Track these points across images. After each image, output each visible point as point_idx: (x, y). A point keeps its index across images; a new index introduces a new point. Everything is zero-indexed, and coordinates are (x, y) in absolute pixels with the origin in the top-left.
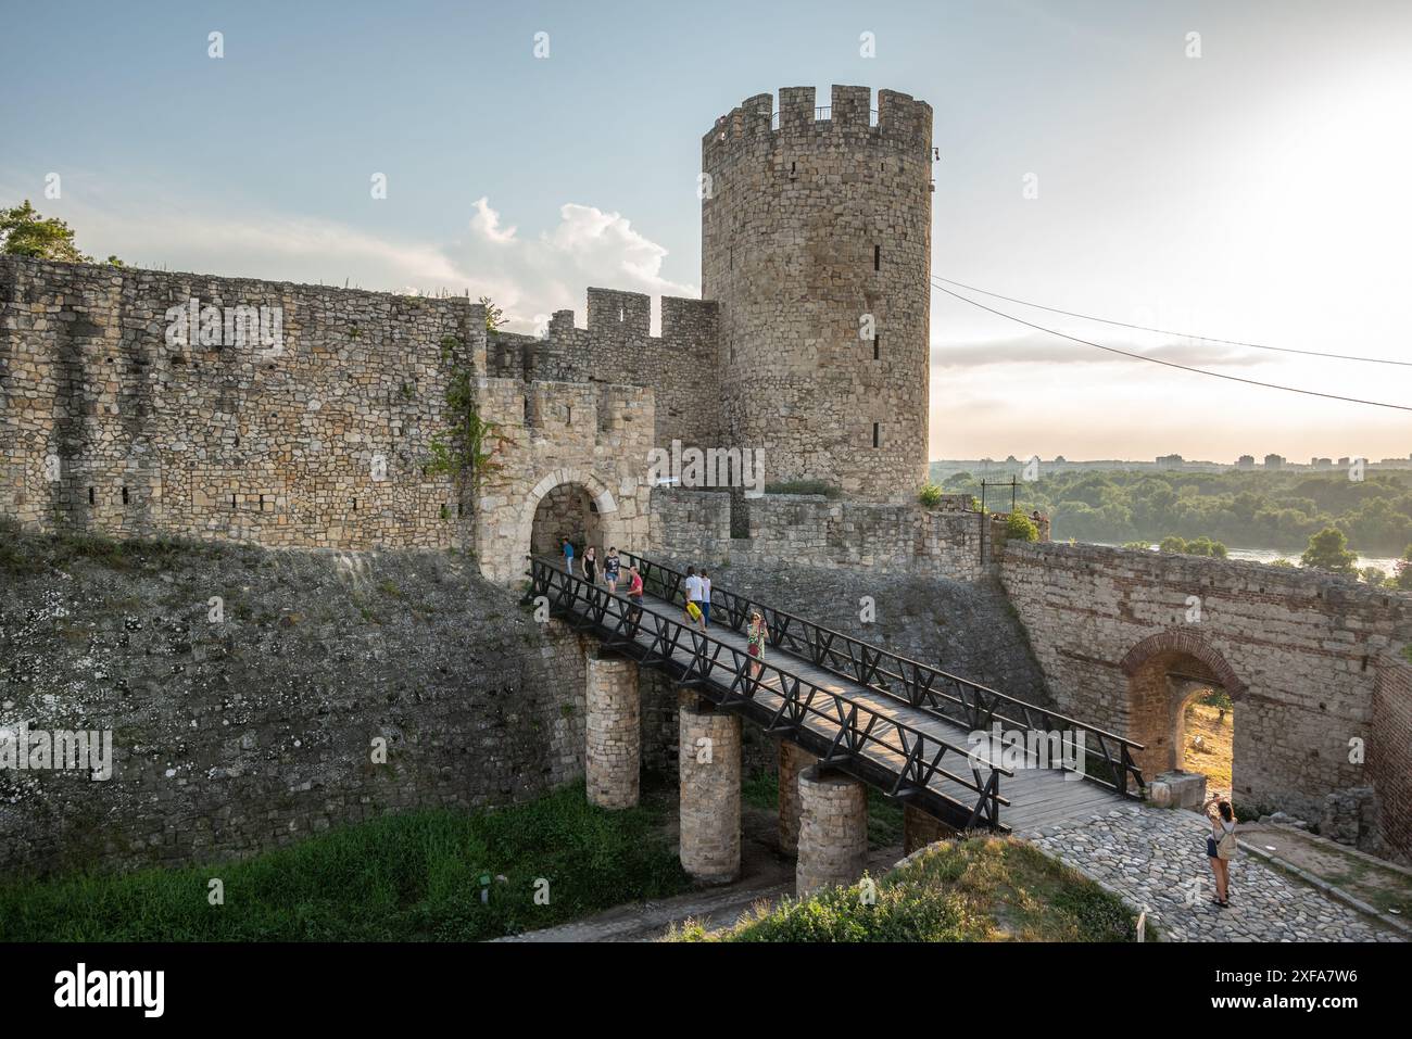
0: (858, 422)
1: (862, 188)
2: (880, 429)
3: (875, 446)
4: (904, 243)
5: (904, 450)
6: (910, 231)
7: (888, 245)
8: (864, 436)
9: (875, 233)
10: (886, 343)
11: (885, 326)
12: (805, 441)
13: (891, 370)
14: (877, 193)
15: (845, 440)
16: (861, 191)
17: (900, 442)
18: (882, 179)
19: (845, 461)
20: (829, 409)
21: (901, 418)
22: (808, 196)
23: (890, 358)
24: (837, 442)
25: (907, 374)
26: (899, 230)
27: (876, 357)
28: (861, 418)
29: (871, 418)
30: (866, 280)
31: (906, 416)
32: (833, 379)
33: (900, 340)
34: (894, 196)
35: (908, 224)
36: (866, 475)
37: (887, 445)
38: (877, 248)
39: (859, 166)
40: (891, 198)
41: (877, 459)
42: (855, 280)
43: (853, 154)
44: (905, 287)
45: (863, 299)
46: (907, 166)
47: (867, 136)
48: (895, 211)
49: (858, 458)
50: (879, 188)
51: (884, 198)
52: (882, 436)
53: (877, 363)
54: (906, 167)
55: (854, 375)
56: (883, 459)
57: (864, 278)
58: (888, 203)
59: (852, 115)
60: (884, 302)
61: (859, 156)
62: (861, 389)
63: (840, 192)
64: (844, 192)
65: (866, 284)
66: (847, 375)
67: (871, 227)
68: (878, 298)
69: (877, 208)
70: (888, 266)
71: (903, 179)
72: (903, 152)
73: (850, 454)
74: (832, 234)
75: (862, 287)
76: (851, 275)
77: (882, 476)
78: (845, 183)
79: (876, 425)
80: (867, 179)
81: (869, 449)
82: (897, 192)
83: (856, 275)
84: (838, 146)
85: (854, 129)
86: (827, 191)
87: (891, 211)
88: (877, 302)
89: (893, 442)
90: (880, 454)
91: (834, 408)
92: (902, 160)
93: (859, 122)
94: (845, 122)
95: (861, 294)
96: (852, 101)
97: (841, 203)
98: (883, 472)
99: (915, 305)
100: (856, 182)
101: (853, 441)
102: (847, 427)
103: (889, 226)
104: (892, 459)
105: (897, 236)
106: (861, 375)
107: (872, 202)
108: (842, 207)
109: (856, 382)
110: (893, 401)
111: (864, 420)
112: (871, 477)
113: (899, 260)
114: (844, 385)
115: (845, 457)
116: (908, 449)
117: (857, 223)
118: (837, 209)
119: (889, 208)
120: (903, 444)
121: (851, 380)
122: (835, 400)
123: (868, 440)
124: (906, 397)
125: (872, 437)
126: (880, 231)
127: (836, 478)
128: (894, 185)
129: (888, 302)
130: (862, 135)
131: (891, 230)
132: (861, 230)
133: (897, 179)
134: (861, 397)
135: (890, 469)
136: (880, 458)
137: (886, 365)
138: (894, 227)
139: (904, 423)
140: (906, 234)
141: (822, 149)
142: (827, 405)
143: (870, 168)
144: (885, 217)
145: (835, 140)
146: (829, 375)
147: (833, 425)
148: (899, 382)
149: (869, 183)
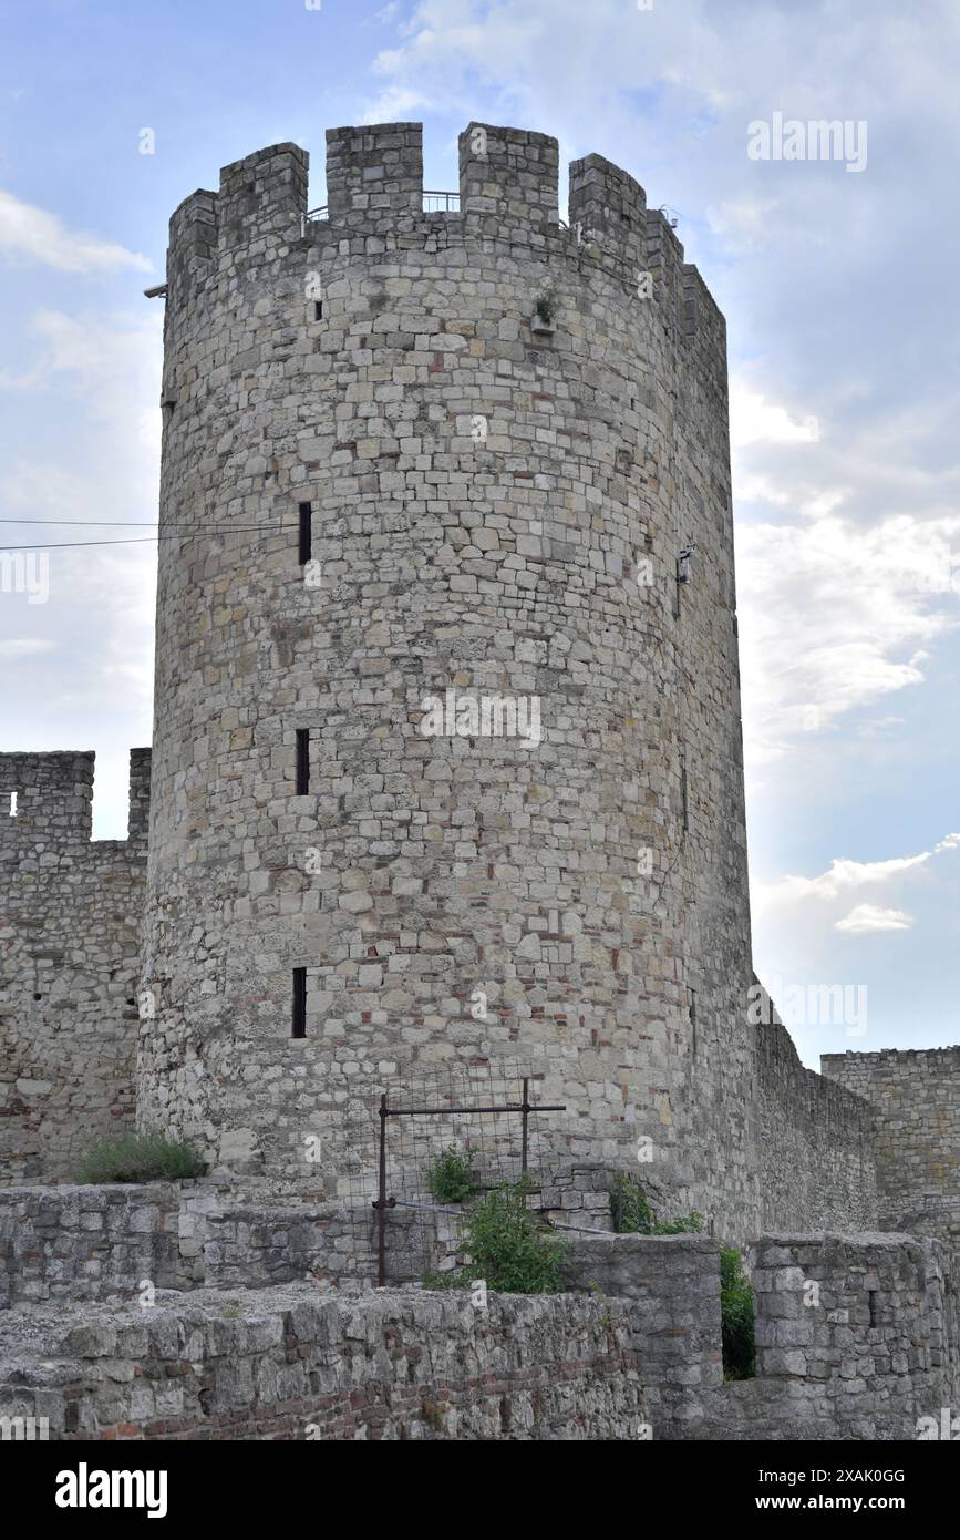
0: (252, 971)
1: (269, 376)
2: (310, 984)
3: (299, 1031)
4: (389, 480)
5: (395, 1038)
6: (410, 446)
7: (335, 493)
8: (266, 1008)
9: (299, 473)
10: (331, 746)
11: (327, 702)
12: (171, 1037)
13: (346, 817)
14: (302, 376)
15: (225, 1027)
16: (265, 383)
17: (379, 1017)
18: (318, 340)
19: (225, 1081)
20: (201, 944)
21: (384, 947)
22: (186, 435)
23: (344, 785)
24: (215, 1033)
25: (406, 824)
26: (368, 449)
27: (302, 789)
28: (260, 959)
29: (285, 958)
30: (274, 597)
31: (408, 939)
32: (210, 865)
33: (383, 731)
34: (353, 369)
35: (404, 429)
36: (270, 1117)
37: (334, 1027)
38: (305, 510)
39: (263, 327)
40: (344, 378)
41: (302, 1070)
42: (250, 601)
43: (252, 303)
44: (397, 590)
45: (267, 644)
46: (395, 289)
47: (284, 252)
48: (356, 405)
49: (251, 1071)
50: (315, 363)
51: (318, 383)
52: (316, 1002)
53: (306, 803)
54: (393, 293)
55: (249, 844)
56: (320, 1068)
57: (270, 591)
58: (333, 393)
59: (252, 218)
60: (322, 639)
61: (264, 305)
62: (262, 880)
63: (227, 402)
64: (234, 399)
65: (276, 605)
66: (235, 849)
67: (288, 462)
68: (306, 634)
69: (304, 411)
70: (335, 548)
71: (387, 321)
72: (382, 258)
73: (236, 1060)
74: (214, 506)
75: (267, 615)
76: (244, 591)
77: (318, 1117)
78: (236, 377)
79: (300, 974)
80: (281, 351)
81: (281, 1043)
82: (361, 358)
83: (254, 590)
84: (225, 300)
85: (255, 248)
86: (210, 409)
87: (345, 411)
88: (306, 645)
89: (354, 1018)
90: (310, 1055)
91: (210, 940)
92: (380, 280)
93: (267, 226)
94: (239, 239)
95: (265, 632)
96: (251, 187)
97: (231, 426)
98: (320, 1106)
99: (440, 633)
100: (255, 366)
101: (243, 1027)
102: (229, 986)
103: (338, 447)
104: (351, 1068)
105: (362, 465)
106: (262, 842)
107: (291, 402)
108: (229, 436)
109: (252, 861)
110: (358, 901)
111: (267, 962)
112: (284, 1121)
113: (371, 525)
114: (227, 874)
115: (226, 1071)
116: (413, 1035)
117: (258, 463)
118: (224, 444)
119: (335, 403)
120: (393, 1020)
121: (241, 858)
122: (210, 916)
123: (276, 1019)
124: (408, 886)
125: (288, 1009)
126: (312, 466)
127: (211, 1131)
128: (353, 342)
129: (336, 637)
130: (271, 256)
131: (346, 456)
132: (267, 475)
133: (364, 328)
134: (261, 902)
135: (341, 1096)
136: (309, 1065)
137: (330, 805)
138: (352, 446)
139: (397, 962)
140: (395, 456)
141: (205, 319)
142: (197, 933)
143: (286, 323)
144: (322, 429)
145: (222, 290)
146: (203, 858)
147: (208, 986)
148: (377, 848)
149: (284, 359)
